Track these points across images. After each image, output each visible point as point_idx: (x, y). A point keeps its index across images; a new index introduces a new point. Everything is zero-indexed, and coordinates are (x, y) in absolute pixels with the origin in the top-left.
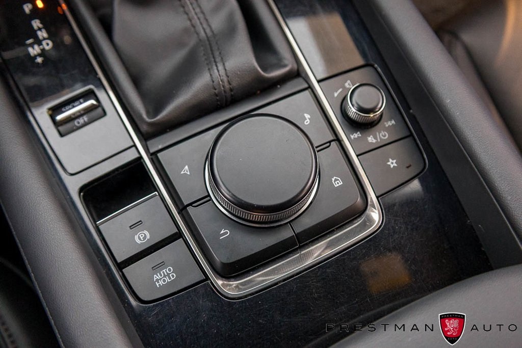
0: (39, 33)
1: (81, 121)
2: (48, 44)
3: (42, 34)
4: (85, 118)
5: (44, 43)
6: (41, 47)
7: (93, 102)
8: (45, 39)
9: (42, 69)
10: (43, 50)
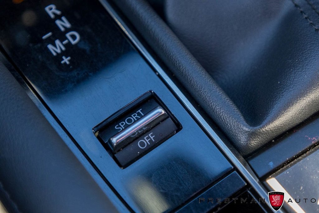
0: (58, 22)
1: (146, 141)
2: (74, 37)
3: (63, 24)
4: (151, 136)
5: (68, 35)
6: (65, 42)
7: (160, 111)
8: (67, 30)
9: (75, 73)
10: (68, 46)
